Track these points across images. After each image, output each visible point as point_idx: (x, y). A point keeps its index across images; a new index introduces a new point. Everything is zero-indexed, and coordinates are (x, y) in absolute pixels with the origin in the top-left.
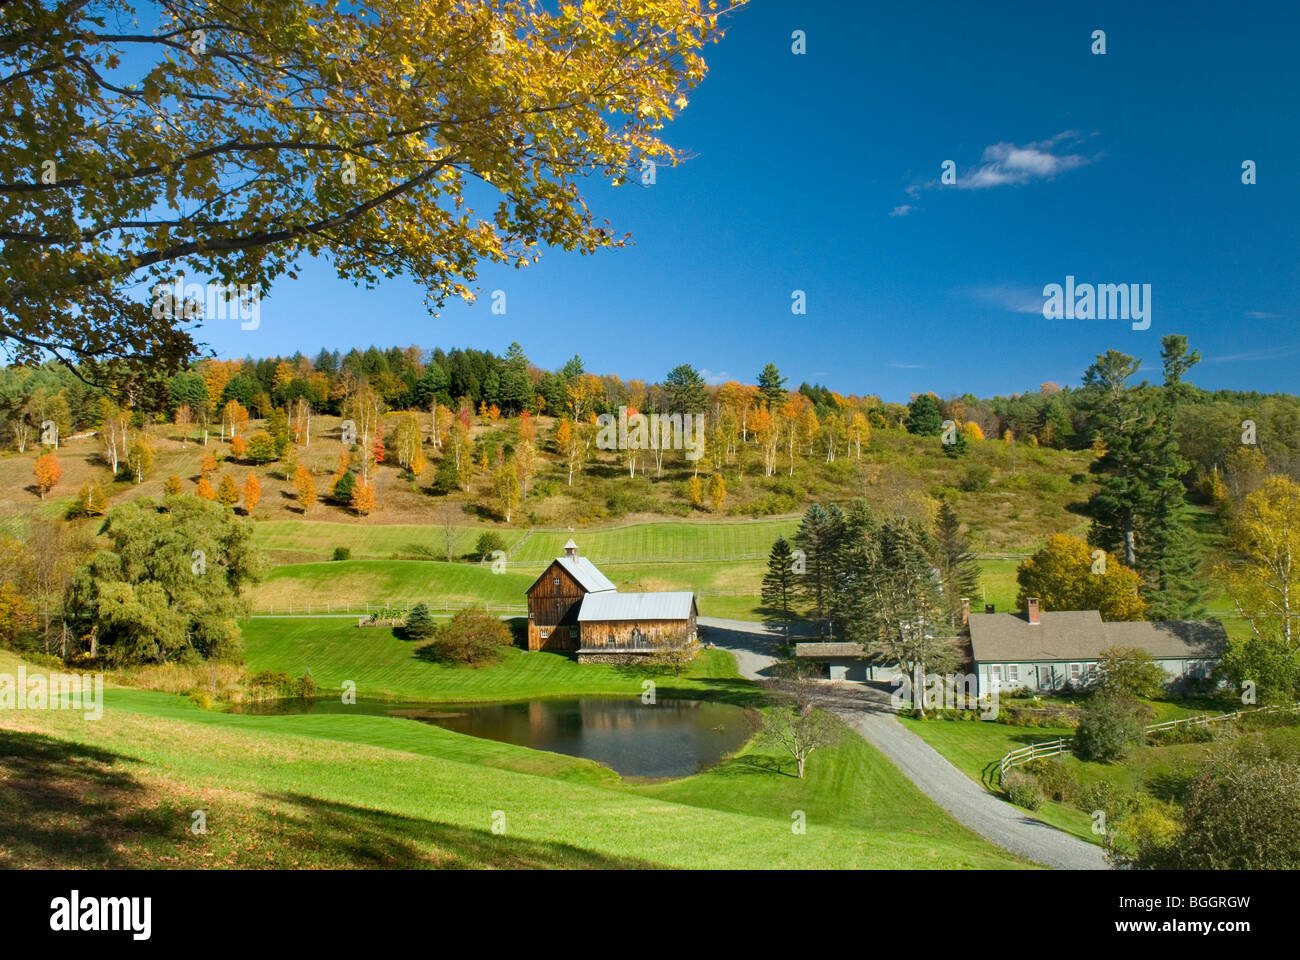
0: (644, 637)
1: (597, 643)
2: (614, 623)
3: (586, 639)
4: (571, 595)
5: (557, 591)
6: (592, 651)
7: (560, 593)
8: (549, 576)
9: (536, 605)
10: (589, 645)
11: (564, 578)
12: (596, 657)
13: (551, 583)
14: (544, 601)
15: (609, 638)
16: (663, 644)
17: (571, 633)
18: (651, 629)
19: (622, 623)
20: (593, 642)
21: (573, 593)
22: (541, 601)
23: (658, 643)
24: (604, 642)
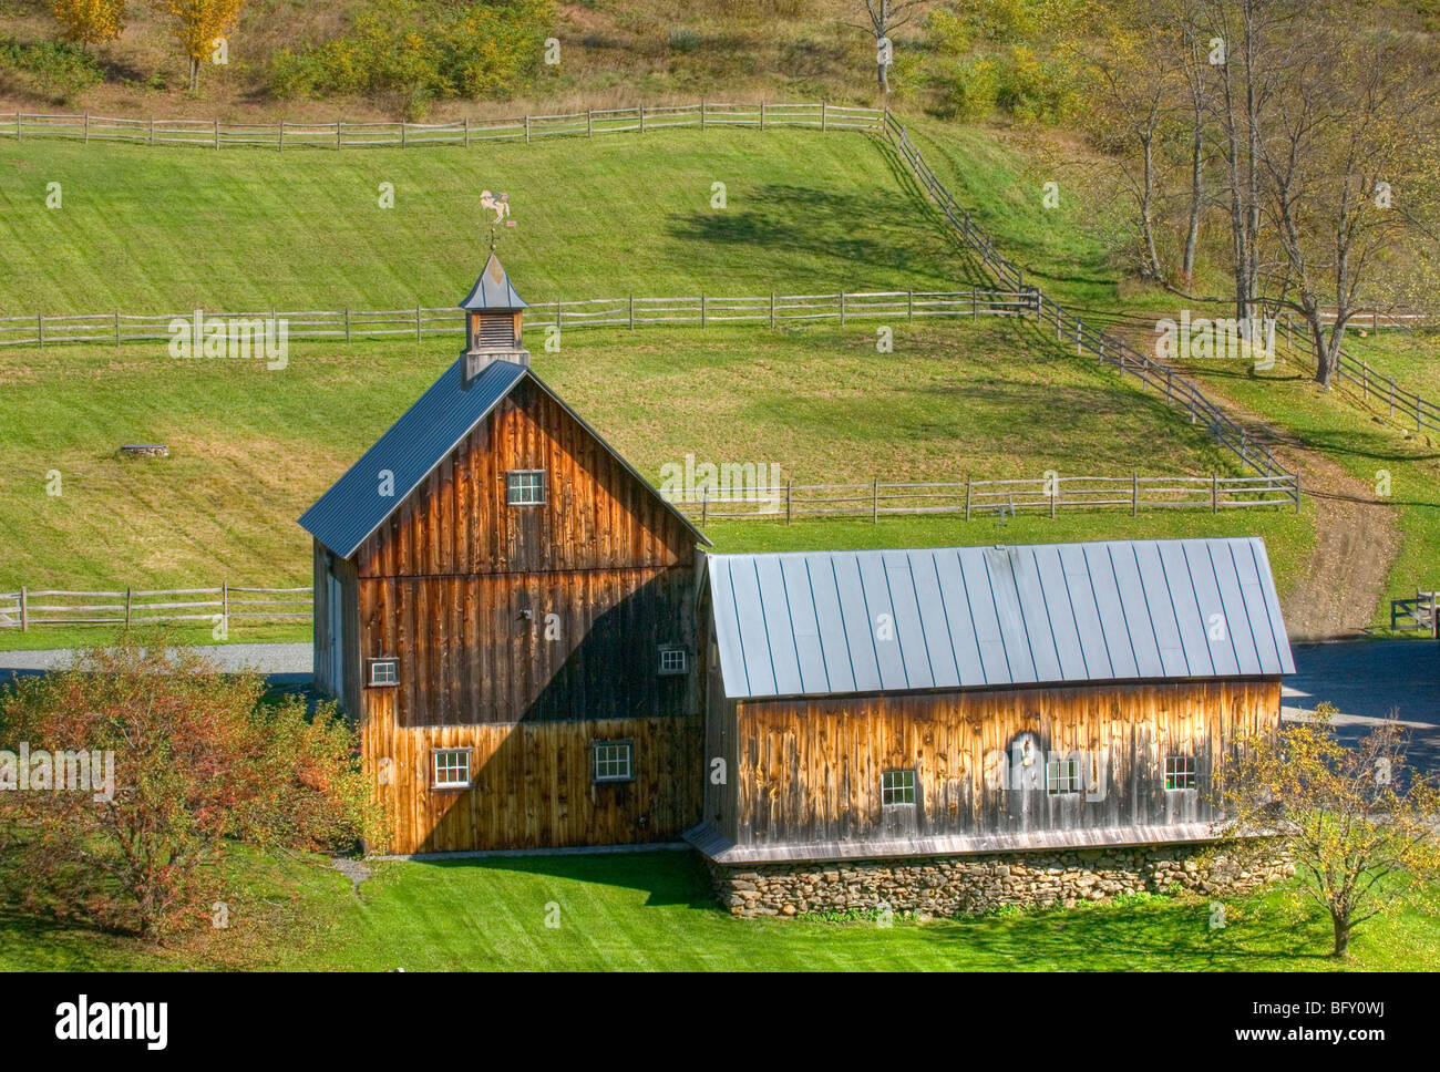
1: (825, 806)
2: (910, 705)
3: (766, 791)
4: (605, 561)
5: (526, 541)
6: (805, 851)
7: (542, 548)
8: (486, 462)
9: (406, 618)
10: (780, 821)
11: (566, 471)
12: (825, 879)
13: (491, 496)
14: (451, 593)
15: (888, 783)
16: (1164, 800)
17: (602, 757)
18: (1104, 730)
19: (957, 706)
20: (804, 803)
21: (613, 553)
22: (432, 595)
23: (1140, 797)
24: (863, 801)
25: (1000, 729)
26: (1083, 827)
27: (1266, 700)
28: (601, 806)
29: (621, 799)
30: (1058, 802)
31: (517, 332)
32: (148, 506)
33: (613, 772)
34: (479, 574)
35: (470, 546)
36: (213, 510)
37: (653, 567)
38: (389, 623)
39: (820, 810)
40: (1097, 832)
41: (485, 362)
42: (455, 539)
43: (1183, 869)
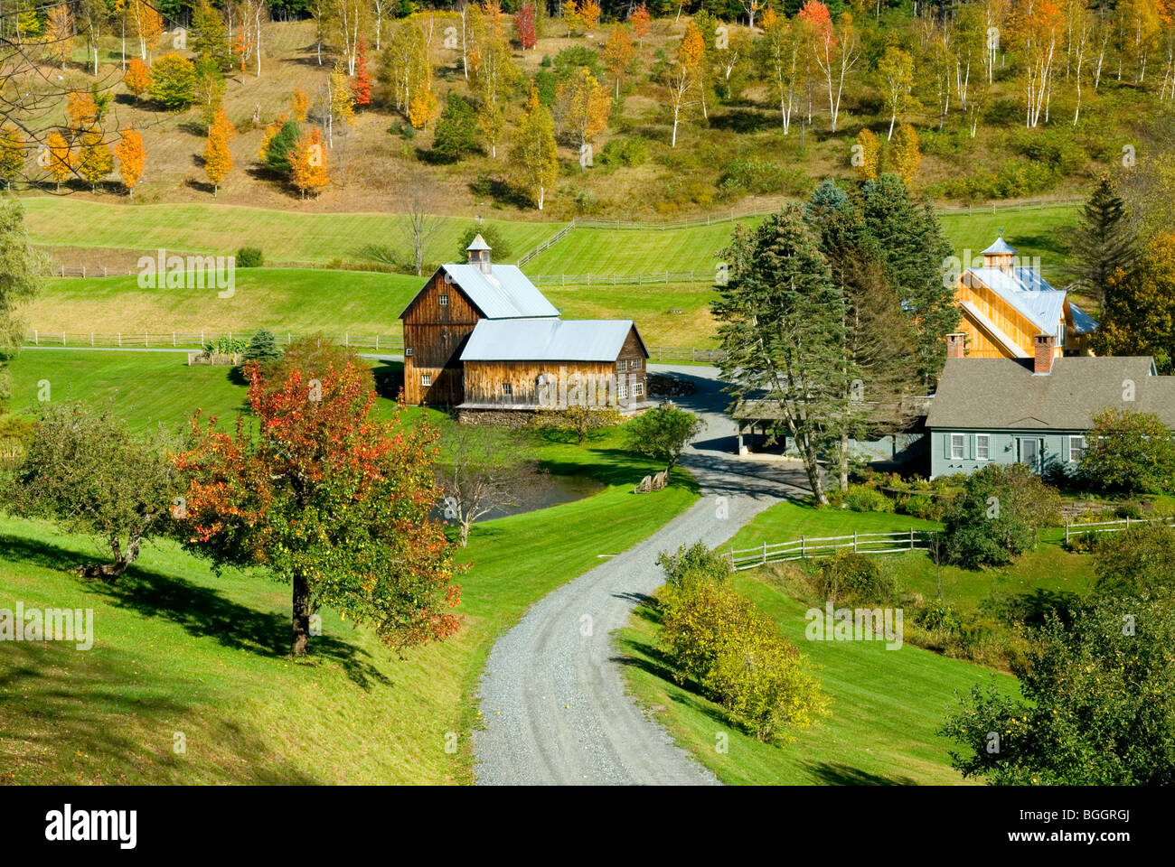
2: (511, 365)
3: (472, 388)
4: (464, 322)
5: (444, 315)
6: (481, 406)
7: (448, 318)
8: (434, 292)
9: (415, 336)
10: (475, 397)
11: (454, 295)
12: (485, 414)
13: (436, 302)
14: (426, 329)
15: (504, 388)
19: (523, 365)
20: (481, 392)
21: (466, 320)
22: (422, 330)
24: (497, 393)
25: (533, 373)
34: (433, 325)
35: (430, 316)
38: (411, 338)
39: (486, 394)
42: (426, 314)
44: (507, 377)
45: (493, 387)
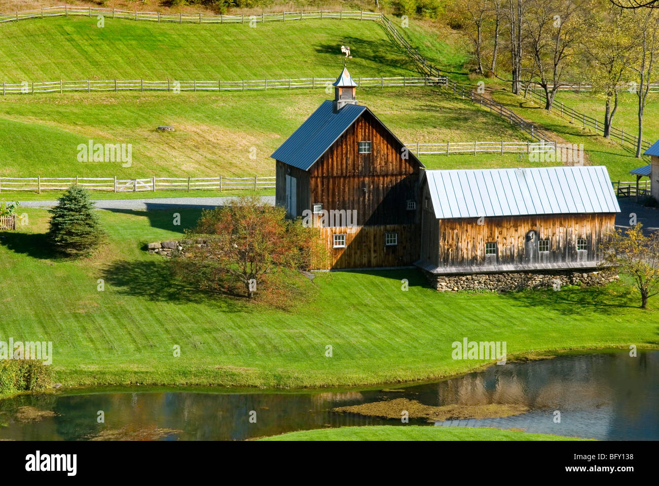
0: (545, 244)
1: (467, 254)
2: (495, 222)
3: (448, 249)
4: (390, 172)
5: (365, 165)
6: (461, 270)
7: (370, 168)
8: (352, 139)
9: (325, 191)
10: (453, 260)
11: (378, 142)
12: (467, 279)
13: (354, 150)
14: (340, 182)
15: (487, 247)
16: (576, 254)
17: (388, 237)
18: (557, 230)
19: (510, 221)
20: (460, 253)
21: (393, 169)
22: (334, 183)
23: (569, 253)
24: (479, 253)
25: (523, 229)
26: (550, 262)
27: (610, 221)
28: (387, 254)
29: (394, 252)
30: (542, 254)
31: (354, 94)
32: (174, 148)
33: (391, 242)
34: (349, 176)
35: (347, 167)
36: (197, 150)
37: (405, 174)
38: (320, 192)
39: (465, 256)
40: (555, 264)
41: (343, 104)
42: (342, 164)
43: (582, 277)
44: (491, 235)
45: (474, 247)
